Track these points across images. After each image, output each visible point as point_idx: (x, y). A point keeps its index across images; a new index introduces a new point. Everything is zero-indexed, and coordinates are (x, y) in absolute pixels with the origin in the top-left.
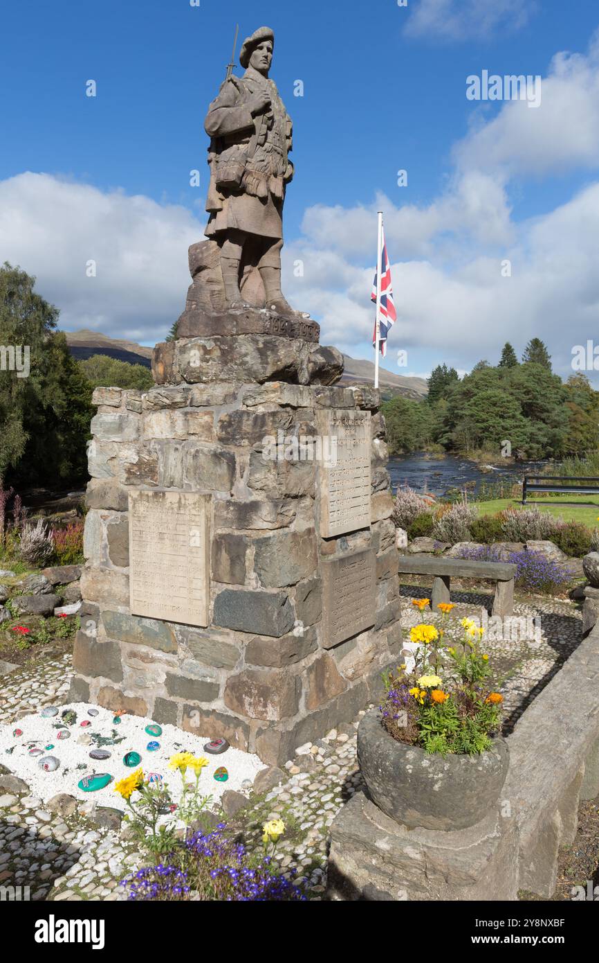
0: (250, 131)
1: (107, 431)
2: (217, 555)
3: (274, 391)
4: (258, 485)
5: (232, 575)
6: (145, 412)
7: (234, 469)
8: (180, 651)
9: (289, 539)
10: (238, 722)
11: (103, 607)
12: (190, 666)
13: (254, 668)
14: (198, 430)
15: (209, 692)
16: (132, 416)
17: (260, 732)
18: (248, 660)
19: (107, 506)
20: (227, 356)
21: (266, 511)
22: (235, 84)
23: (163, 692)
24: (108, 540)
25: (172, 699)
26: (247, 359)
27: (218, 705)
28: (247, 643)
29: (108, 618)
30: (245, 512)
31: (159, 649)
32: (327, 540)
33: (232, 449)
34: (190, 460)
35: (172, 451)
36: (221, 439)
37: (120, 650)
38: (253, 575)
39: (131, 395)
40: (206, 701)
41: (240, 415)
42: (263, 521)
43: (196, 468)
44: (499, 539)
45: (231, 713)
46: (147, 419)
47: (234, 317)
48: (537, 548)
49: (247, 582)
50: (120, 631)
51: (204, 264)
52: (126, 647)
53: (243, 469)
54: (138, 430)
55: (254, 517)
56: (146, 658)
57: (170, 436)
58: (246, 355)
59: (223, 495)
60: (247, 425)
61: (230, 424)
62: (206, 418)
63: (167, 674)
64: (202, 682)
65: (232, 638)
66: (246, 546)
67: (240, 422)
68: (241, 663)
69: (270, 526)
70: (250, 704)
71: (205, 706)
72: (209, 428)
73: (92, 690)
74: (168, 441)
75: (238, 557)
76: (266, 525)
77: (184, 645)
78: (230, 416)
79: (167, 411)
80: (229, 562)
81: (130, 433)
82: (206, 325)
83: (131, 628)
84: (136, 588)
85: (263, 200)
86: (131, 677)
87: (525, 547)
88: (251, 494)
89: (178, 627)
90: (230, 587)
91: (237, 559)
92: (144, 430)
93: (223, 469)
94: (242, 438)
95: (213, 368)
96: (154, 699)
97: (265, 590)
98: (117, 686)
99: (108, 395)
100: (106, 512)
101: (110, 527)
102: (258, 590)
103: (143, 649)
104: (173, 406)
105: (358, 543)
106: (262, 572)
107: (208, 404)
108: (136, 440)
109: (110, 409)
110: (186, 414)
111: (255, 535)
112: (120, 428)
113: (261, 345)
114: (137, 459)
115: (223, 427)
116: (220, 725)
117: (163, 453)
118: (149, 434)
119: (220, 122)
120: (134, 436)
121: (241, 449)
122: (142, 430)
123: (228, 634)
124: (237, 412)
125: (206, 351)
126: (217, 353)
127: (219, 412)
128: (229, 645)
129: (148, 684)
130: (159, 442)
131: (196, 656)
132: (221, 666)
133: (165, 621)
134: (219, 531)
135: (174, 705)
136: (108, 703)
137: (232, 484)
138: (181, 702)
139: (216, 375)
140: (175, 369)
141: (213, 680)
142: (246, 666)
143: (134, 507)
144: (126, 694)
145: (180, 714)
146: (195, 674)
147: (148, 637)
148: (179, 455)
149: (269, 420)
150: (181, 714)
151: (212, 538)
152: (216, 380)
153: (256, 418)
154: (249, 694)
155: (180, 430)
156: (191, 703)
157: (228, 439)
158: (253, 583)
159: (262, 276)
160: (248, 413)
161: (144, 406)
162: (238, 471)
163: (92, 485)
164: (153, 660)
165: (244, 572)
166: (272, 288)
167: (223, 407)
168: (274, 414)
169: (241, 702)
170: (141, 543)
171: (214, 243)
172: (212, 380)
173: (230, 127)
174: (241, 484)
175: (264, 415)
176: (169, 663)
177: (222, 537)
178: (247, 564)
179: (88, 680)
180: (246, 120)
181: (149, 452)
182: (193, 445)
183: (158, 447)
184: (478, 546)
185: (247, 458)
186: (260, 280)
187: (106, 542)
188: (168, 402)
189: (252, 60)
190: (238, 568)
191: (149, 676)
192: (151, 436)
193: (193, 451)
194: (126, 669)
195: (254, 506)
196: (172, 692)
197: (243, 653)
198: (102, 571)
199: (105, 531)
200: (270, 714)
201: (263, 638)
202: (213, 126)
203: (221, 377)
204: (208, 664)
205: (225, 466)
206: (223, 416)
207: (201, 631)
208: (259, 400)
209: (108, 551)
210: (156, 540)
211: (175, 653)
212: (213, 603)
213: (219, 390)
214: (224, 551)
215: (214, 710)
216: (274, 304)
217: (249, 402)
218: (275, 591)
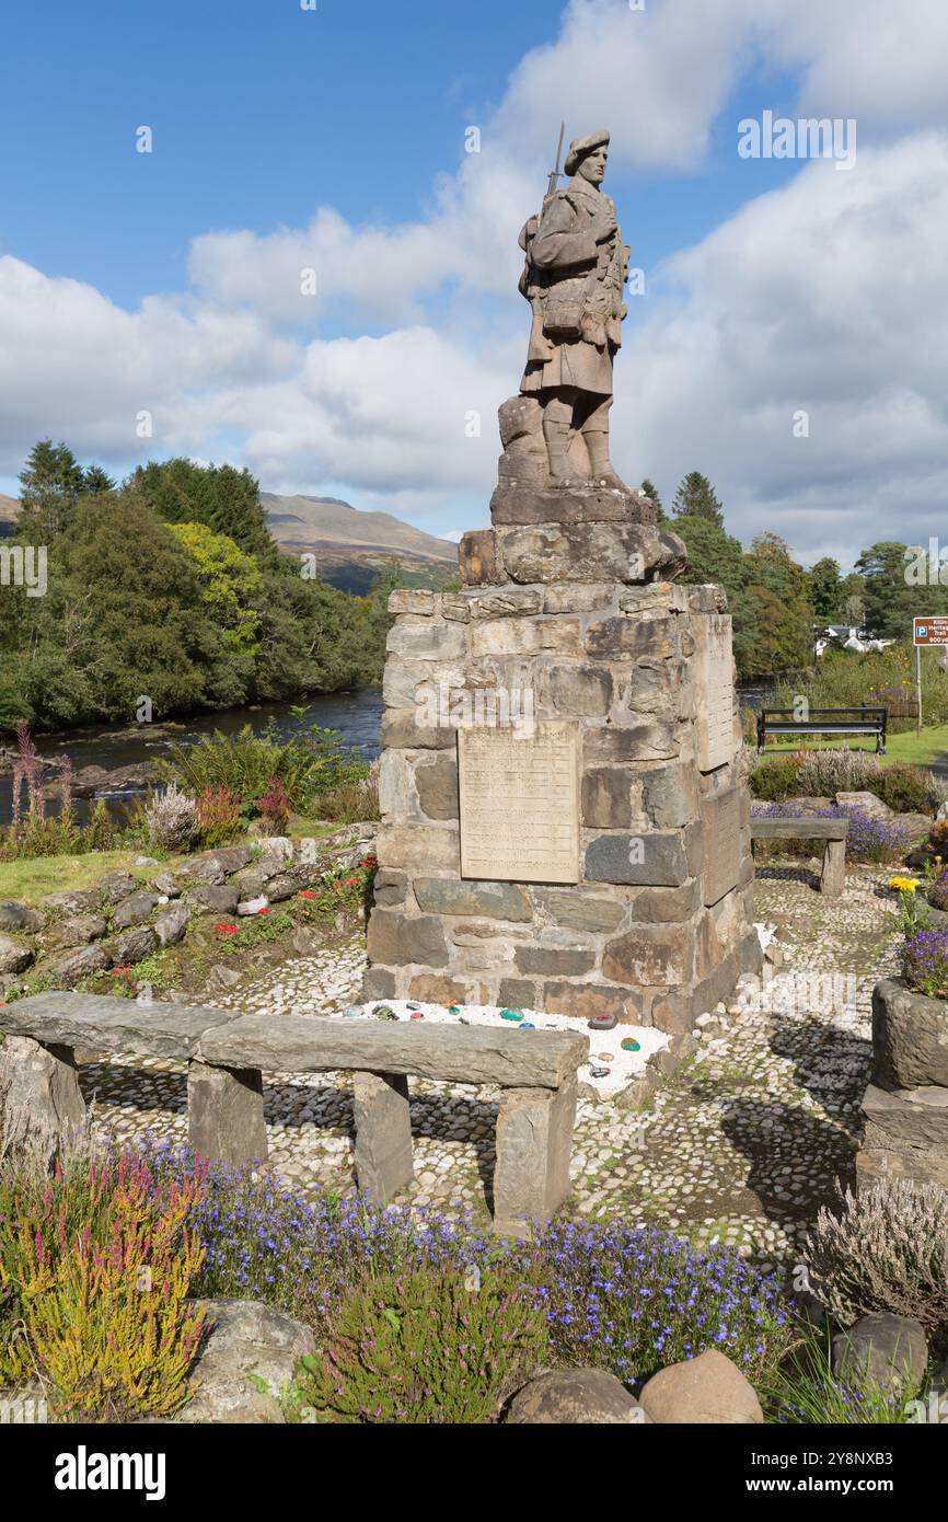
0: (591, 263)
1: (414, 647)
2: (590, 794)
3: (664, 594)
4: (646, 707)
5: (613, 816)
6: (473, 622)
7: (611, 689)
8: (536, 917)
9: (681, 771)
10: (625, 994)
11: (412, 874)
12: (550, 934)
13: (645, 926)
14: (556, 643)
15: (583, 962)
16: (452, 627)
17: (657, 1000)
18: (636, 918)
19: (416, 744)
20: (578, 551)
21: (657, 737)
22: (572, 204)
23: (511, 972)
24: (418, 788)
25: (527, 977)
26: (608, 553)
27: (594, 977)
28: (634, 897)
29: (423, 888)
30: (628, 741)
31: (505, 918)
32: (704, 773)
33: (606, 665)
34: (544, 681)
35: (517, 670)
36: (590, 653)
37: (442, 927)
38: (642, 815)
39: (449, 600)
40: (577, 974)
41: (618, 623)
42: (651, 752)
43: (555, 689)
44: (792, 794)
45: (612, 984)
46: (477, 631)
47: (580, 500)
48: (851, 803)
49: (633, 824)
50: (443, 902)
51: (525, 429)
52: (451, 922)
53: (622, 689)
54: (464, 644)
55: (641, 746)
56: (480, 933)
57: (513, 652)
58: (606, 548)
59: (596, 721)
60: (628, 635)
61: (603, 634)
62: (569, 628)
63: (517, 948)
64: (570, 951)
65: (613, 894)
66: (630, 781)
67: (618, 631)
68: (627, 923)
69: (663, 755)
70: (643, 969)
71: (575, 980)
72: (572, 640)
73: (398, 982)
74: (510, 658)
75: (622, 794)
76: (657, 755)
77: (542, 910)
78: (604, 625)
79: (510, 621)
80: (610, 802)
81: (450, 648)
82: (537, 509)
83: (460, 897)
84: (471, 843)
85: (600, 349)
86: (461, 958)
87: (834, 802)
88: (635, 719)
89: (531, 888)
90: (609, 832)
91: (619, 798)
92: (473, 644)
93: (595, 689)
94: (622, 652)
95: (556, 564)
96: (499, 981)
97: (658, 832)
98: (439, 973)
99: (416, 601)
100: (413, 752)
101: (419, 772)
102: (650, 832)
103: (480, 921)
104: (520, 613)
105: (723, 779)
106: (656, 810)
107: (571, 610)
108: (462, 657)
109: (417, 618)
110: (538, 623)
111: (641, 767)
112: (435, 641)
113: (626, 537)
114: (463, 681)
115: (593, 638)
116: (599, 1000)
117: (503, 673)
118: (482, 649)
119: (555, 252)
120: (457, 652)
121: (620, 664)
122: (469, 644)
123: (606, 890)
124: (613, 620)
125: (546, 543)
126: (565, 546)
127: (587, 620)
128: (608, 903)
129: (489, 964)
130: (496, 658)
131: (560, 922)
132: (596, 929)
133: (512, 882)
134: (591, 766)
135: (530, 984)
136: (428, 995)
137: (608, 707)
138: (539, 980)
139: (561, 573)
140: (500, 565)
141: (586, 948)
142: (633, 925)
143: (467, 742)
144: (455, 980)
145: (538, 994)
146: (559, 944)
147: (488, 905)
148: (527, 675)
149: (659, 629)
150: (541, 995)
151: (581, 775)
152: (562, 578)
153: (641, 626)
154: (642, 957)
155: (529, 641)
156: (555, 979)
157: (601, 653)
158: (643, 824)
159: (587, 442)
160: (629, 622)
161: (474, 613)
162: (616, 691)
163: (391, 717)
164: (494, 934)
165: (629, 811)
166: (599, 458)
167: (592, 615)
168: (665, 622)
169: (629, 968)
170: (478, 786)
171: (534, 402)
172: (555, 580)
173: (568, 259)
174: (620, 707)
175: (652, 623)
176: (517, 934)
177: (597, 772)
178: (632, 803)
179: (392, 969)
180: (589, 250)
181: (482, 672)
182: (548, 660)
183: (494, 665)
184: (766, 805)
185: (628, 676)
186: (585, 448)
187: (415, 790)
188: (512, 608)
189: (582, 168)
190: (621, 808)
191: (490, 952)
192: (484, 652)
193: (549, 668)
194: (453, 949)
195: (642, 733)
196: (524, 969)
197: (630, 911)
198: (411, 827)
199: (412, 777)
200: (670, 977)
201: (656, 890)
202: (546, 257)
203: (569, 575)
204: (579, 930)
205: (598, 686)
206: (594, 624)
207: (567, 890)
208: (644, 604)
209: (418, 801)
210: (502, 781)
211: (528, 920)
212: (584, 854)
213: (585, 594)
214: (602, 789)
215: (589, 984)
216: (603, 478)
217: (630, 608)
218: (672, 832)
